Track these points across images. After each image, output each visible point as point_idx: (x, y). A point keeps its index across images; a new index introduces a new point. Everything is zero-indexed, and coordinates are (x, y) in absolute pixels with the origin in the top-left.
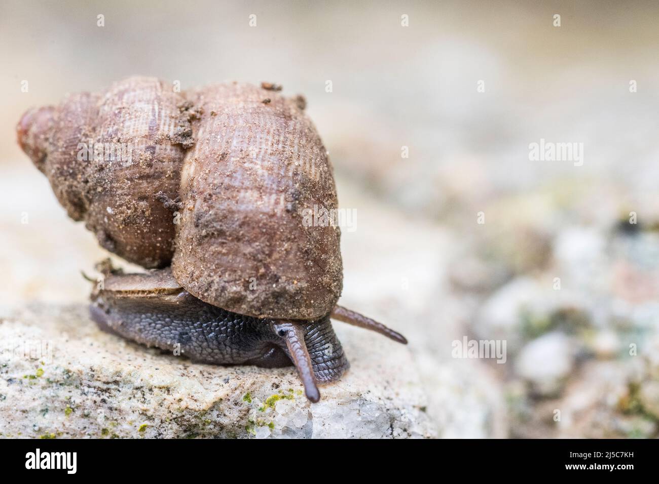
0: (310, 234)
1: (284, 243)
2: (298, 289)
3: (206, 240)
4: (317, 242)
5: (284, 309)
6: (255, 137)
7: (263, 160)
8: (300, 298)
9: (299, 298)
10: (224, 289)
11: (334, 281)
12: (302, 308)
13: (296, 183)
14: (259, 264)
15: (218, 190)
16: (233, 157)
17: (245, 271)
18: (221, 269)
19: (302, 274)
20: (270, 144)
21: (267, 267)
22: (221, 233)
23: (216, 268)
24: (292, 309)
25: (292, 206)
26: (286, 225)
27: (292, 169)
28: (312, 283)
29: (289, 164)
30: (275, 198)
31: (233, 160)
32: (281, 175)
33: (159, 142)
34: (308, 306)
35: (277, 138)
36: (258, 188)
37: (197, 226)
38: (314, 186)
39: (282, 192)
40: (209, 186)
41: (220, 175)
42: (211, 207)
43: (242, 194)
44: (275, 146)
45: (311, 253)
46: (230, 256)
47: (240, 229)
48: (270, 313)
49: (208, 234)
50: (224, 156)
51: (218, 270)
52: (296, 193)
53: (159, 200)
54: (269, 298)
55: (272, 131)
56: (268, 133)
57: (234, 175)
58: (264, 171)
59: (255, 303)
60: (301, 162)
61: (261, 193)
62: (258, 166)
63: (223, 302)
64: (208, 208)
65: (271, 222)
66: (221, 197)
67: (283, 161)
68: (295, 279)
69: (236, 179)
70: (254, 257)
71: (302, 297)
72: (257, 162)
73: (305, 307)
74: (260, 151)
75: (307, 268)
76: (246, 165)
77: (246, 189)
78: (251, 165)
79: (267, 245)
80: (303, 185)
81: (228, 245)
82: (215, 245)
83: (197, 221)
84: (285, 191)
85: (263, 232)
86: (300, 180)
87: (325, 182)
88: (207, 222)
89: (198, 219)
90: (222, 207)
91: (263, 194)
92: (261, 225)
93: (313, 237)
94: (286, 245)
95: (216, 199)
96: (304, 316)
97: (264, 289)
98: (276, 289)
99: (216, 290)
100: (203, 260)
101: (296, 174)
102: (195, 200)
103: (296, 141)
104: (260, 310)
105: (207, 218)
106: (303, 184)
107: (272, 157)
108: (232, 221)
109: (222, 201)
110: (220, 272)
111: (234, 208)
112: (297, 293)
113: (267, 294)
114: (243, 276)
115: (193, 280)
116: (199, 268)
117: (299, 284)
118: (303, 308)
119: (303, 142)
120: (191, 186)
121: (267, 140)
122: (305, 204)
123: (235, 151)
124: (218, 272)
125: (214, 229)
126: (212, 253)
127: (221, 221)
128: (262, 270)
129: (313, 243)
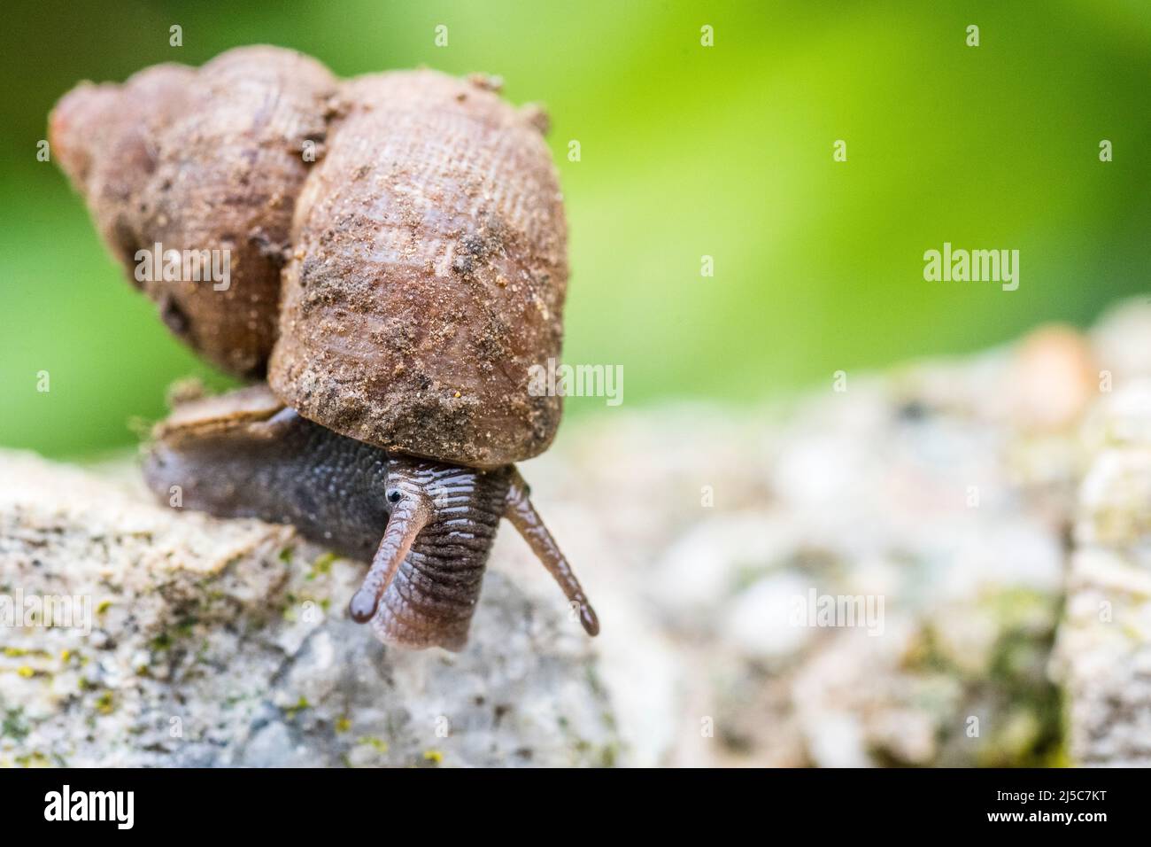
0: (494, 316)
1: (444, 324)
2: (461, 407)
3: (316, 308)
4: (507, 331)
5: (434, 440)
6: (423, 146)
7: (428, 183)
8: (465, 423)
9: (462, 423)
10: (333, 394)
11: (536, 408)
12: (468, 442)
13: (480, 227)
14: (396, 355)
15: (344, 226)
16: (380, 174)
17: (372, 364)
18: (334, 360)
19: (472, 383)
20: (446, 158)
21: (408, 360)
22: (339, 297)
23: (326, 357)
24: (449, 441)
25: (465, 262)
26: (450, 292)
27: (478, 203)
28: (490, 403)
29: (472, 195)
30: (438, 245)
31: (377, 178)
32: (456, 210)
33: (267, 145)
34: (481, 442)
35: (460, 151)
36: (410, 226)
37: (304, 285)
38: (514, 239)
39: (451, 237)
40: (333, 219)
41: (353, 201)
42: (329, 253)
43: (382, 234)
44: (455, 163)
45: (491, 347)
46: (350, 339)
47: (370, 292)
48: (408, 443)
49: (319, 298)
50: (363, 173)
51: (329, 361)
52: (476, 241)
53: (254, 242)
54: (409, 415)
55: (455, 140)
56: (448, 141)
57: (375, 202)
58: (427, 200)
59: (383, 422)
60: (497, 196)
61: (414, 235)
62: (417, 192)
63: (331, 416)
64: (323, 255)
65: (423, 284)
66: (347, 238)
67: (463, 188)
68: (457, 389)
69: (377, 208)
70: (388, 341)
71: (468, 422)
72: (417, 184)
73: (475, 443)
74: (426, 169)
75: (482, 374)
76: (397, 188)
77: (391, 226)
78: (406, 189)
79: (412, 324)
80: (492, 232)
81: (348, 318)
82: (329, 319)
83: (305, 275)
84: (457, 236)
85: (408, 300)
86: (488, 223)
87: (539, 238)
88: (319, 278)
89: (307, 273)
90: (347, 254)
91: (417, 236)
92: (405, 288)
93: (497, 322)
94: (447, 328)
95: (338, 240)
96: (471, 458)
97: (401, 400)
98: (421, 401)
99: (322, 395)
100: (308, 344)
101: (482, 213)
102: (308, 243)
103: (496, 162)
104: (392, 435)
105: (320, 270)
106: (492, 229)
107: (446, 180)
108: (360, 277)
109: (347, 243)
110: (331, 365)
111: (365, 257)
112: (460, 414)
113: (404, 409)
114: (367, 373)
115: (291, 380)
116: (301, 358)
117: (464, 398)
118: (471, 444)
119: (511, 165)
120: (308, 221)
121: (443, 152)
122: (491, 263)
123: (383, 165)
124: (328, 365)
125: (329, 289)
126: (322, 332)
127: (341, 276)
128: (400, 366)
129: (496, 331)
